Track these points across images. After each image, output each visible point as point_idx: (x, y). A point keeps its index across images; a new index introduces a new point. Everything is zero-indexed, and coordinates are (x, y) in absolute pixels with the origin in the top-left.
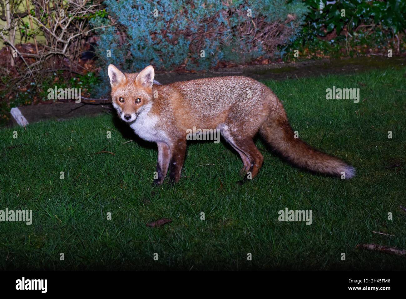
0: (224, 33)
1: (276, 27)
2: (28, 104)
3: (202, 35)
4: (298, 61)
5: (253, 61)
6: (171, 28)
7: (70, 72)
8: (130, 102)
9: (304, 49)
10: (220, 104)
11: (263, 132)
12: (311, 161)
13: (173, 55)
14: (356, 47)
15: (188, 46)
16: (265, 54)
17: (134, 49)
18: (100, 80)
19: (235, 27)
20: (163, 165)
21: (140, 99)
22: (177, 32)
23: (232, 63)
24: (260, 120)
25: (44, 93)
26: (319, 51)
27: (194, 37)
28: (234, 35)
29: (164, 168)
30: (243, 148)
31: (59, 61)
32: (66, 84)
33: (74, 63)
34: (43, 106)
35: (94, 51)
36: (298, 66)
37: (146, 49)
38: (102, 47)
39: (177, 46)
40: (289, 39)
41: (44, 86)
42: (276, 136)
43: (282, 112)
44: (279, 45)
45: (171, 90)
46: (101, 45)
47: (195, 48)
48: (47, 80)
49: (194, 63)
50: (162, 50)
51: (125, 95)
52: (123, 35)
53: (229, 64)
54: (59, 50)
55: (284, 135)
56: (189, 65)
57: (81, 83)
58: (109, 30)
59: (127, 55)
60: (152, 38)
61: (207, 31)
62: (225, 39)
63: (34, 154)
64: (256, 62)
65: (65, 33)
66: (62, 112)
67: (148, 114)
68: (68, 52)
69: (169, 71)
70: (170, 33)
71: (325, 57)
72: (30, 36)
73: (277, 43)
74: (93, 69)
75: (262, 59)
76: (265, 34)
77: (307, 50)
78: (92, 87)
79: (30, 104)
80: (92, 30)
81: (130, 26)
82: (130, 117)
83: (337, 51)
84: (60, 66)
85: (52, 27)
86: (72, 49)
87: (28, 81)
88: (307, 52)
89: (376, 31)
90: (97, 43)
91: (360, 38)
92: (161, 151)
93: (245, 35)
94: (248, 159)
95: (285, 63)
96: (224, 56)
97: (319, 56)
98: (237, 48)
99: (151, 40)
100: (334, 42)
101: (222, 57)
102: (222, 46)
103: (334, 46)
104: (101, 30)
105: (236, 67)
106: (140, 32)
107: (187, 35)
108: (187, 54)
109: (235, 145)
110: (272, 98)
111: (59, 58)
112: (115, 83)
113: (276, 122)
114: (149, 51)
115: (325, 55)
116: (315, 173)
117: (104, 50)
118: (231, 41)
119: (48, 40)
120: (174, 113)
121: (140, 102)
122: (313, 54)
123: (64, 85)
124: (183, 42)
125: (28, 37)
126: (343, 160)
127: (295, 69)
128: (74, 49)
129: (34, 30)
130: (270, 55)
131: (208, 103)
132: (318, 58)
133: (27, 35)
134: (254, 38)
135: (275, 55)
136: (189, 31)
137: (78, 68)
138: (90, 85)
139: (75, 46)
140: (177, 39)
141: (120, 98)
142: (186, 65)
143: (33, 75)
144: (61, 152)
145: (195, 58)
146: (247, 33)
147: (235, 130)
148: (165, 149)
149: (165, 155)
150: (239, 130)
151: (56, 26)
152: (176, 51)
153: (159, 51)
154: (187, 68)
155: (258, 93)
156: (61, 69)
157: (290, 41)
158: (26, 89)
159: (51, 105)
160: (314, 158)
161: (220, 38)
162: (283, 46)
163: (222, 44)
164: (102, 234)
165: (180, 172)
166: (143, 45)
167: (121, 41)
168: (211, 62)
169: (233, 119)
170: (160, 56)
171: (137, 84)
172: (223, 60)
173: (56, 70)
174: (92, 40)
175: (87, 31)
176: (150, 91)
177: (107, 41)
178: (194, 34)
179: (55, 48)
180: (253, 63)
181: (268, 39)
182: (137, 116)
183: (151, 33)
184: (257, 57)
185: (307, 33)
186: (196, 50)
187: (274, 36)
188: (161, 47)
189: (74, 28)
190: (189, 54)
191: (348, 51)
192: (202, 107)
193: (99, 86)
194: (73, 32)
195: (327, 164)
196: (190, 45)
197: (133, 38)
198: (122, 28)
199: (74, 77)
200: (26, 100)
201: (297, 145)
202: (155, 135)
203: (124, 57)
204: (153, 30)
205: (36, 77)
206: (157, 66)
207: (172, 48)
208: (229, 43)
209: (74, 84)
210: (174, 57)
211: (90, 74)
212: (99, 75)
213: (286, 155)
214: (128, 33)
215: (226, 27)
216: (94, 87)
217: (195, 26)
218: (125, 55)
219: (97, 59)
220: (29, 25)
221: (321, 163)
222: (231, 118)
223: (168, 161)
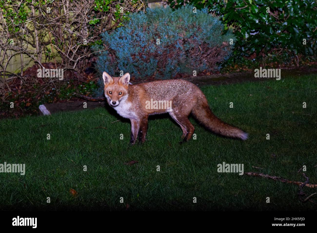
0: (180, 55)
1: (216, 51)
2: (50, 103)
3: (166, 56)
4: (231, 73)
5: (200, 73)
6: (145, 52)
7: (79, 81)
8: (115, 94)
9: (235, 65)
10: (168, 96)
11: (194, 112)
12: (222, 130)
13: (146, 69)
14: (270, 63)
15: (156, 64)
16: (208, 68)
17: (121, 66)
18: (98, 86)
19: (188, 50)
20: (134, 133)
21: (121, 92)
22: (149, 54)
23: (186, 75)
24: (192, 105)
25: (61, 95)
26: (245, 66)
27: (161, 57)
28: (187, 56)
29: (135, 135)
30: (182, 122)
31: (71, 73)
32: (76, 89)
33: (81, 75)
34: (60, 103)
35: (94, 67)
36: (230, 76)
37: (128, 65)
38: (100, 64)
39: (149, 63)
40: (224, 58)
41: (61, 91)
42: (201, 115)
43: (205, 100)
44: (217, 63)
45: (139, 87)
46: (99, 63)
47: (161, 65)
48: (63, 87)
49: (160, 75)
50: (139, 66)
51: (112, 90)
52: (113, 57)
53: (184, 75)
54: (71, 66)
55: (206, 114)
56: (157, 76)
57: (85, 88)
58: (104, 53)
59: (116, 69)
60: (132, 58)
61: (169, 53)
62: (181, 58)
63: (57, 129)
64: (202, 74)
65: (75, 55)
66: (73, 108)
67: (125, 102)
68: (77, 68)
69: (144, 80)
70: (144, 55)
71: (249, 70)
72: (52, 57)
73: (216, 61)
74: (93, 79)
75: (206, 72)
76: (208, 55)
77: (237, 66)
78: (93, 91)
79: (52, 103)
80: (93, 53)
81: (118, 50)
82: (116, 103)
83: (257, 66)
84: (72, 77)
85: (66, 51)
86: (79, 66)
87: (51, 87)
88: (237, 67)
89: (284, 53)
90: (96, 61)
91: (273, 58)
92: (133, 125)
93: (195, 56)
94: (185, 129)
95: (221, 74)
96: (180, 70)
97: (244, 69)
98: (189, 65)
99: (131, 60)
100: (255, 60)
101: (179, 70)
102: (179, 64)
103: (255, 63)
104: (99, 53)
105: (188, 77)
106: (124, 54)
107: (156, 56)
108: (156, 68)
109: (177, 121)
110: (199, 92)
111: (71, 72)
112: (107, 83)
113: (201, 106)
114: (131, 66)
115: (249, 69)
116: (224, 137)
117: (100, 67)
118: (185, 60)
119: (63, 60)
120: (141, 101)
121: (121, 94)
122: (241, 68)
123: (75, 89)
124: (153, 61)
125: (50, 58)
126: (240, 129)
127: (228, 78)
128: (81, 66)
129: (54, 53)
130: (212, 69)
131: (160, 95)
132: (244, 71)
133: (50, 57)
134: (200, 58)
135: (214, 69)
136: (157, 54)
137: (83, 79)
138: (91, 89)
139: (81, 64)
140: (149, 59)
141: (110, 92)
142: (155, 76)
143: (54, 83)
144: (73, 128)
145: (161, 72)
146: (196, 54)
147: (177, 111)
148: (135, 123)
149: (136, 127)
150: (179, 112)
151: (69, 50)
152: (148, 66)
153: (137, 66)
154: (156, 78)
155: (190, 89)
156: (72, 79)
157: (225, 60)
158: (49, 93)
159: (66, 103)
160: (224, 128)
161: (178, 58)
162: (220, 63)
163: (179, 62)
164: (98, 168)
165: (145, 137)
166: (126, 63)
167: (112, 60)
168: (172, 74)
169: (175, 105)
170: (138, 70)
171: (120, 83)
172: (180, 72)
173: (69, 80)
174: (93, 60)
175: (89, 54)
176: (127, 87)
177: (103, 61)
178: (160, 55)
179: (68, 65)
180: (200, 74)
181: (210, 59)
182: (119, 102)
183: (132, 55)
184: (203, 71)
185: (236, 54)
186: (162, 66)
187: (214, 56)
188: (139, 64)
189: (81, 52)
190: (157, 68)
191: (264, 66)
192: (157, 98)
193: (97, 90)
194: (80, 55)
195: (232, 131)
196: (158, 62)
197: (120, 59)
198: (112, 52)
199: (81, 84)
200: (49, 100)
201: (214, 120)
202: (129, 114)
203: (114, 71)
204: (133, 53)
205: (56, 84)
206: (136, 77)
207: (146, 65)
208: (184, 61)
209: (81, 89)
210: (147, 70)
211: (92, 82)
212: (97, 83)
213: (207, 126)
214: (117, 55)
215: (182, 51)
216: (94, 91)
217: (161, 50)
218: (115, 69)
219: (96, 73)
220: (51, 51)
221: (228, 131)
222: (174, 104)
223: (138, 130)
